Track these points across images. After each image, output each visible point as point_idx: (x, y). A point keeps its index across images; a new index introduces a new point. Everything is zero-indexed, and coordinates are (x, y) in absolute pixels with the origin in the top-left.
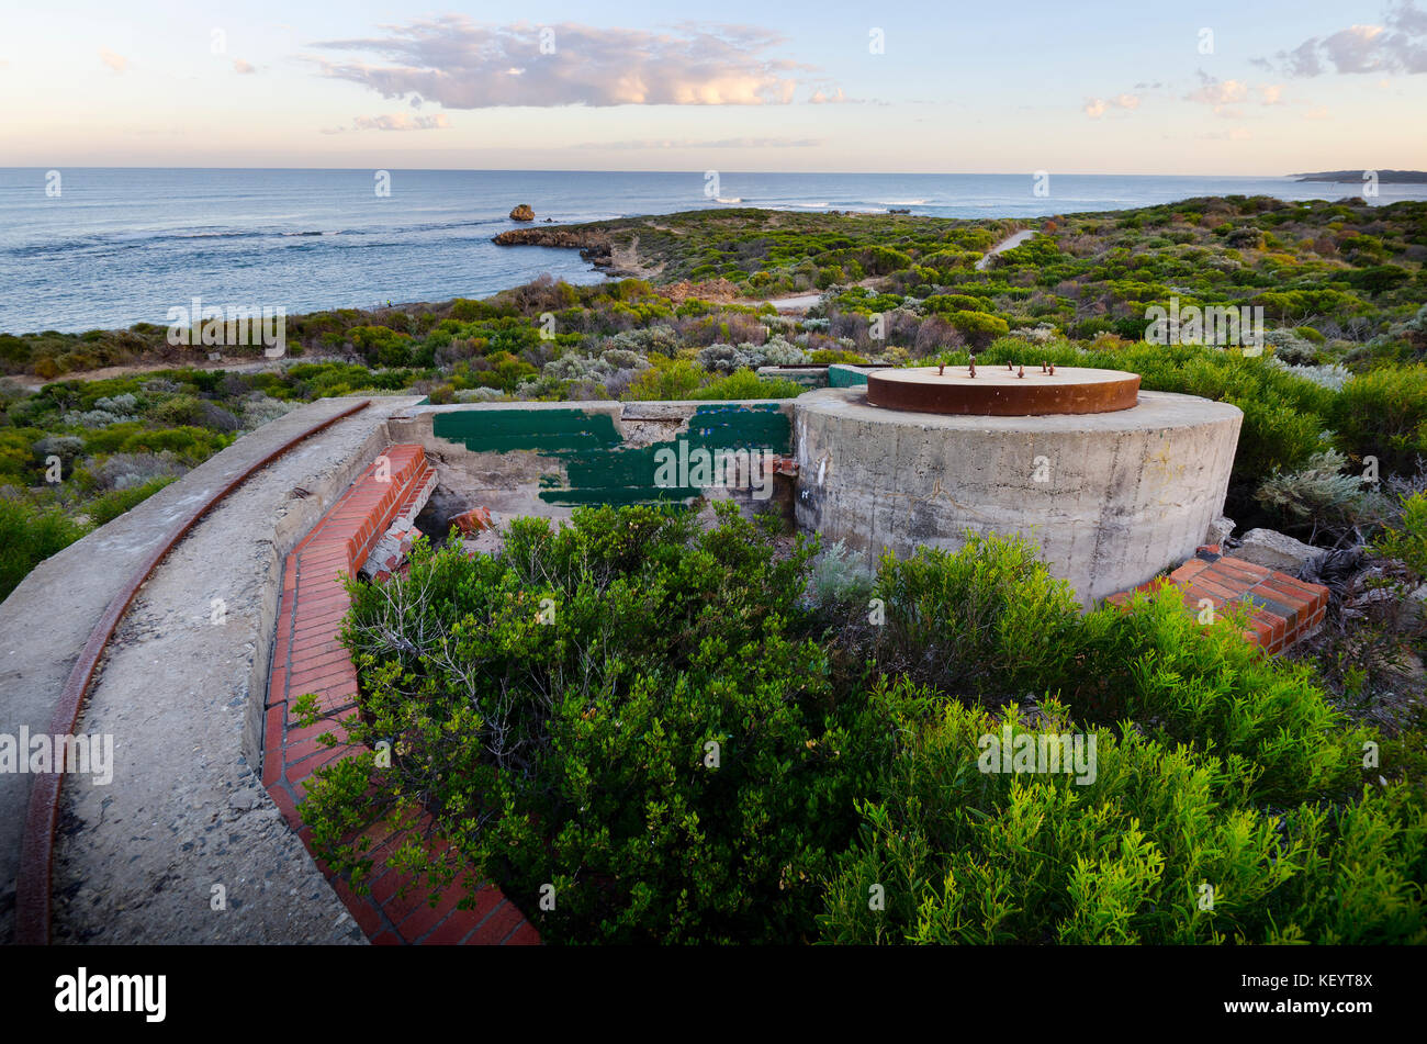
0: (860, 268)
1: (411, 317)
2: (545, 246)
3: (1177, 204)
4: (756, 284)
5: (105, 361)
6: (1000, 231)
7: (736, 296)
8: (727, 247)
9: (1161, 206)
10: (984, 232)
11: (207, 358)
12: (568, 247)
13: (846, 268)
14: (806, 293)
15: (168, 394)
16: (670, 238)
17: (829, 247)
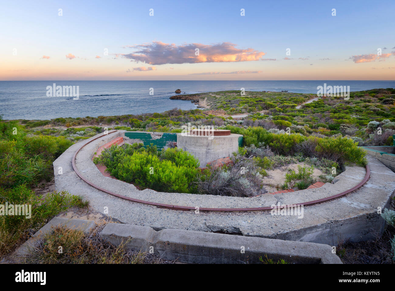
0: (261, 107)
1: (143, 117)
2: (182, 100)
3: (369, 91)
4: (231, 111)
5: (79, 124)
6: (307, 98)
7: (225, 114)
8: (228, 101)
9: (363, 91)
10: (303, 98)
11: (99, 124)
12: (188, 100)
13: (257, 108)
14: (245, 114)
15: (90, 131)
16: (215, 98)
17: (257, 101)
